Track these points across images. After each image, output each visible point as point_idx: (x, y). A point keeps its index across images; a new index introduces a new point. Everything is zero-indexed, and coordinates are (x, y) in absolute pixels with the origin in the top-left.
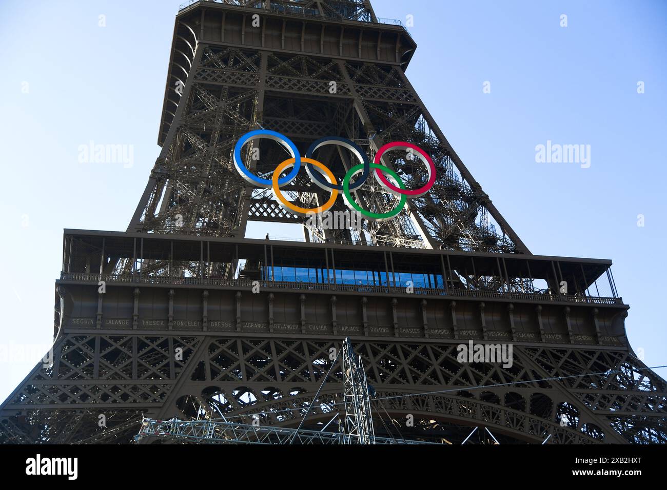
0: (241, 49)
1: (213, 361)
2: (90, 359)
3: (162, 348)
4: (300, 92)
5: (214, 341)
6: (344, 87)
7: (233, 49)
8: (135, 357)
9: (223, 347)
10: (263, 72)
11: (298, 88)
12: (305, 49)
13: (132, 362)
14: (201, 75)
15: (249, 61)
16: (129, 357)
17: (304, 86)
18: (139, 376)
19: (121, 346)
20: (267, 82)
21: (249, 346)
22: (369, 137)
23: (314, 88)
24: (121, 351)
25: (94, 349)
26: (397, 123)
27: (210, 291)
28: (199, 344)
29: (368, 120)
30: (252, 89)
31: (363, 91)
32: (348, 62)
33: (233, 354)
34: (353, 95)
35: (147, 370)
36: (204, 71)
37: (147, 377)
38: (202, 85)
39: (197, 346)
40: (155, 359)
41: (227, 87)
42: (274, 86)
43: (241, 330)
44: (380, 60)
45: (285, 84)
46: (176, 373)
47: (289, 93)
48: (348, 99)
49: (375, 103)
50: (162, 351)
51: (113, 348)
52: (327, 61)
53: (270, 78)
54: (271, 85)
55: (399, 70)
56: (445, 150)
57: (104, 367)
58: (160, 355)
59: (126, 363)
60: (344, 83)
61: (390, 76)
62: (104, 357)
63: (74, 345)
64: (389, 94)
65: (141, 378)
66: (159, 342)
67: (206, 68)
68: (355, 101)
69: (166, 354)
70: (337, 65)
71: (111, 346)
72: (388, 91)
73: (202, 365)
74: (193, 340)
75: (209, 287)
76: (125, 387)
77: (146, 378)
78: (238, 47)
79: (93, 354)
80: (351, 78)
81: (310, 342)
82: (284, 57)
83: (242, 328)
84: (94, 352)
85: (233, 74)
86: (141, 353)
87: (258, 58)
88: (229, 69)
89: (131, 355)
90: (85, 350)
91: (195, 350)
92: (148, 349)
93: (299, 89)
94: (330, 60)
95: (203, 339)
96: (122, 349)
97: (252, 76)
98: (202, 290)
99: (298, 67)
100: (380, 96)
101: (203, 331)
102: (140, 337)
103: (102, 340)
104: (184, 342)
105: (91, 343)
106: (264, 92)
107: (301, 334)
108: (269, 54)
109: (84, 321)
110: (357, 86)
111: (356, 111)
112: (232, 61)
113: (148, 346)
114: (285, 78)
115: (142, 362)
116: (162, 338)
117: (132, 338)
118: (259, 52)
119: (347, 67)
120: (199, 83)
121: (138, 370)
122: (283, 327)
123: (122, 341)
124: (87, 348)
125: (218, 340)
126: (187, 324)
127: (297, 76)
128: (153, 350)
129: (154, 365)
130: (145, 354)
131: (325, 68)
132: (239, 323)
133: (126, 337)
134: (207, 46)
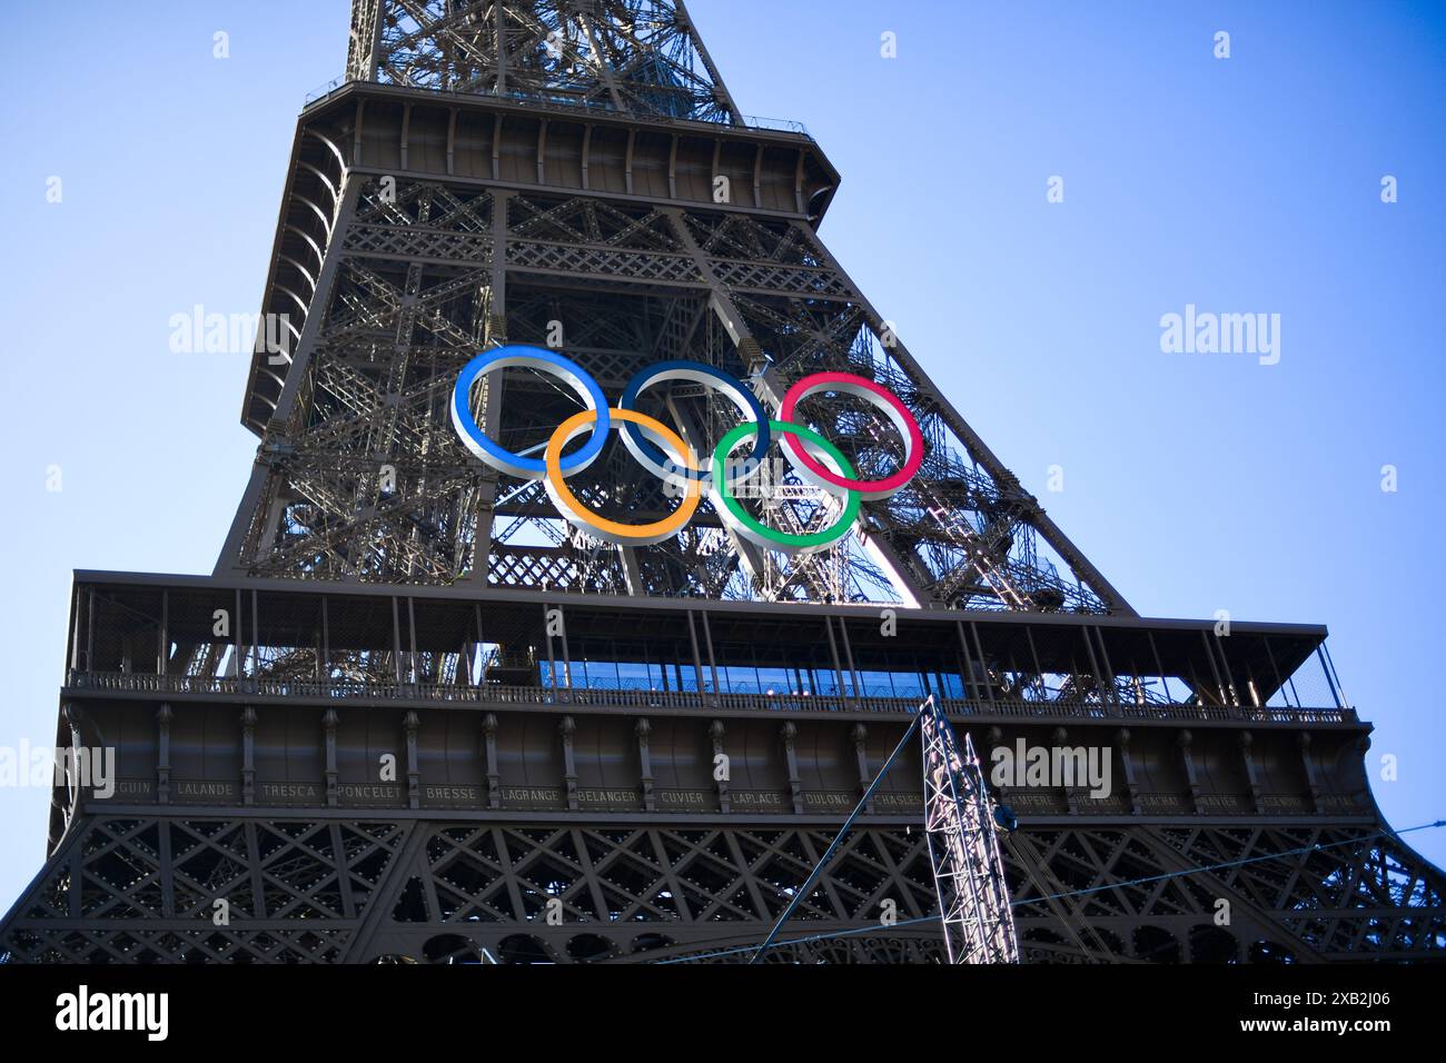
0: (447, 185)
1: (441, 877)
2: (151, 872)
3: (316, 849)
4: (586, 275)
5: (437, 831)
6: (685, 265)
7: (429, 185)
8: (256, 867)
9: (462, 846)
10: (499, 234)
11: (581, 267)
12: (592, 183)
13: (249, 881)
14: (359, 240)
15: (465, 209)
16: (242, 869)
17: (594, 261)
18: (270, 912)
19: (221, 842)
20: (509, 254)
21: (522, 842)
22: (752, 371)
23: (618, 265)
24: (222, 855)
25: (158, 851)
26: (814, 341)
27: (421, 712)
28: (404, 839)
29: (748, 335)
30: (478, 268)
31: (728, 274)
32: (690, 211)
33: (487, 860)
34: (707, 280)
35: (286, 897)
36: (364, 231)
37: (290, 914)
38: (362, 260)
39: (400, 844)
40: (303, 875)
41: (420, 266)
42: (526, 263)
43: (501, 805)
44: (761, 208)
45: (551, 257)
46: (357, 906)
47: (562, 278)
48: (698, 290)
49: (759, 298)
50: (319, 854)
51: (201, 848)
52: (640, 210)
53: (517, 246)
54: (519, 261)
55: (805, 228)
56: (929, 399)
57: (184, 890)
58: (312, 865)
59: (237, 882)
60: (685, 256)
61: (786, 241)
62: (184, 867)
63: (109, 840)
64: (789, 279)
65: (275, 916)
66: (308, 834)
67: (370, 226)
68: (713, 295)
69: (327, 860)
70: (664, 217)
71: (197, 842)
72: (785, 273)
73: (415, 886)
74: (389, 830)
75: (417, 704)
76: (240, 935)
77: (286, 916)
78: (440, 181)
79: (156, 862)
80: (700, 246)
81: (666, 832)
82: (546, 201)
83: (502, 803)
84: (158, 858)
85: (430, 237)
86: (269, 859)
87: (484, 204)
88: (423, 226)
89: (245, 863)
90: (137, 850)
91: (395, 852)
92: (282, 851)
93: (584, 268)
94: (648, 208)
95: (412, 826)
96: (222, 849)
97: (474, 241)
98: (404, 712)
99: (577, 221)
100: (769, 284)
101: (409, 808)
102: (263, 823)
103: (175, 831)
104: (367, 834)
105: (150, 837)
106: (504, 275)
107: (645, 812)
108: (511, 194)
109: (128, 786)
110: (715, 262)
111: (716, 318)
112: (426, 208)
113: (284, 843)
114: (551, 246)
115: (275, 879)
116: (314, 824)
117: (243, 825)
118: (488, 190)
119: (689, 224)
120: (353, 257)
121: (266, 898)
122: (598, 797)
123: (221, 833)
124: (142, 848)
125: (447, 830)
126: (370, 792)
127: (576, 240)
128: (296, 852)
129: (303, 886)
130: (279, 861)
131: (638, 225)
132: (494, 789)
133: (228, 823)
134: (370, 178)
